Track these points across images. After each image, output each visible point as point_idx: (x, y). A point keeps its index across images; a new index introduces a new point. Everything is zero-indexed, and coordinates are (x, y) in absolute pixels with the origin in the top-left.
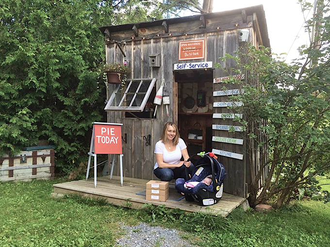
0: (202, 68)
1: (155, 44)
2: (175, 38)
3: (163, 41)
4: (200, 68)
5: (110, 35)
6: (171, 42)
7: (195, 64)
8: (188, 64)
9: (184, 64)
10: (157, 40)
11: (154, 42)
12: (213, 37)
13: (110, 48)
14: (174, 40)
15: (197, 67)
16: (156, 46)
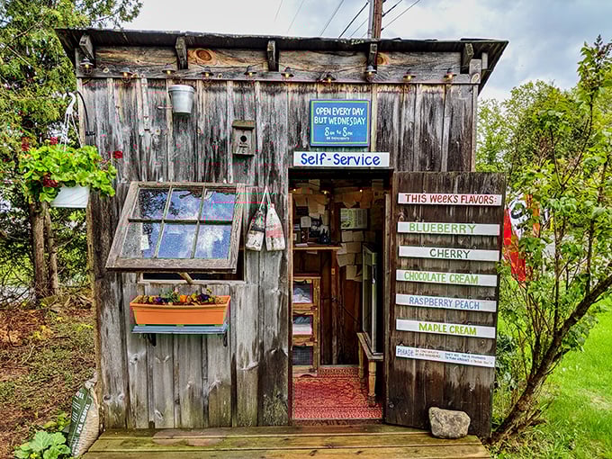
0: (365, 165)
1: (238, 96)
2: (295, 87)
3: (262, 91)
4: (360, 165)
5: (94, 51)
6: (284, 95)
7: (347, 154)
8: (330, 154)
9: (320, 154)
10: (243, 86)
11: (236, 91)
12: (390, 97)
13: (93, 89)
14: (293, 91)
15: (352, 164)
16: (242, 101)
